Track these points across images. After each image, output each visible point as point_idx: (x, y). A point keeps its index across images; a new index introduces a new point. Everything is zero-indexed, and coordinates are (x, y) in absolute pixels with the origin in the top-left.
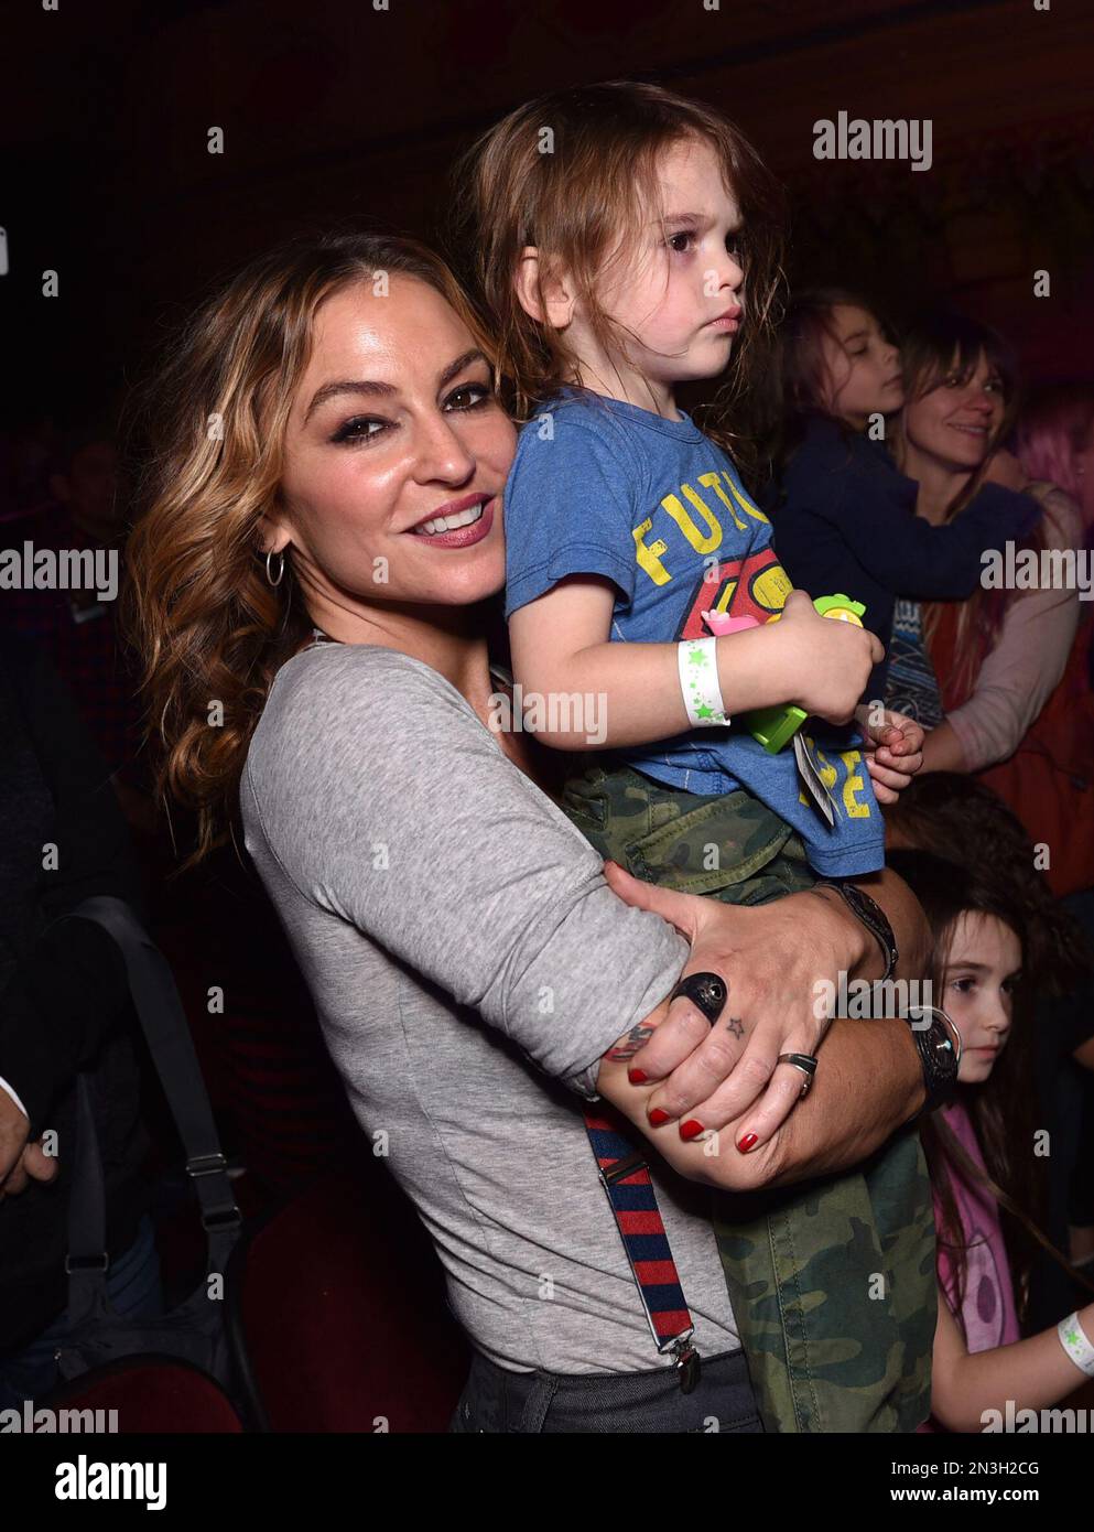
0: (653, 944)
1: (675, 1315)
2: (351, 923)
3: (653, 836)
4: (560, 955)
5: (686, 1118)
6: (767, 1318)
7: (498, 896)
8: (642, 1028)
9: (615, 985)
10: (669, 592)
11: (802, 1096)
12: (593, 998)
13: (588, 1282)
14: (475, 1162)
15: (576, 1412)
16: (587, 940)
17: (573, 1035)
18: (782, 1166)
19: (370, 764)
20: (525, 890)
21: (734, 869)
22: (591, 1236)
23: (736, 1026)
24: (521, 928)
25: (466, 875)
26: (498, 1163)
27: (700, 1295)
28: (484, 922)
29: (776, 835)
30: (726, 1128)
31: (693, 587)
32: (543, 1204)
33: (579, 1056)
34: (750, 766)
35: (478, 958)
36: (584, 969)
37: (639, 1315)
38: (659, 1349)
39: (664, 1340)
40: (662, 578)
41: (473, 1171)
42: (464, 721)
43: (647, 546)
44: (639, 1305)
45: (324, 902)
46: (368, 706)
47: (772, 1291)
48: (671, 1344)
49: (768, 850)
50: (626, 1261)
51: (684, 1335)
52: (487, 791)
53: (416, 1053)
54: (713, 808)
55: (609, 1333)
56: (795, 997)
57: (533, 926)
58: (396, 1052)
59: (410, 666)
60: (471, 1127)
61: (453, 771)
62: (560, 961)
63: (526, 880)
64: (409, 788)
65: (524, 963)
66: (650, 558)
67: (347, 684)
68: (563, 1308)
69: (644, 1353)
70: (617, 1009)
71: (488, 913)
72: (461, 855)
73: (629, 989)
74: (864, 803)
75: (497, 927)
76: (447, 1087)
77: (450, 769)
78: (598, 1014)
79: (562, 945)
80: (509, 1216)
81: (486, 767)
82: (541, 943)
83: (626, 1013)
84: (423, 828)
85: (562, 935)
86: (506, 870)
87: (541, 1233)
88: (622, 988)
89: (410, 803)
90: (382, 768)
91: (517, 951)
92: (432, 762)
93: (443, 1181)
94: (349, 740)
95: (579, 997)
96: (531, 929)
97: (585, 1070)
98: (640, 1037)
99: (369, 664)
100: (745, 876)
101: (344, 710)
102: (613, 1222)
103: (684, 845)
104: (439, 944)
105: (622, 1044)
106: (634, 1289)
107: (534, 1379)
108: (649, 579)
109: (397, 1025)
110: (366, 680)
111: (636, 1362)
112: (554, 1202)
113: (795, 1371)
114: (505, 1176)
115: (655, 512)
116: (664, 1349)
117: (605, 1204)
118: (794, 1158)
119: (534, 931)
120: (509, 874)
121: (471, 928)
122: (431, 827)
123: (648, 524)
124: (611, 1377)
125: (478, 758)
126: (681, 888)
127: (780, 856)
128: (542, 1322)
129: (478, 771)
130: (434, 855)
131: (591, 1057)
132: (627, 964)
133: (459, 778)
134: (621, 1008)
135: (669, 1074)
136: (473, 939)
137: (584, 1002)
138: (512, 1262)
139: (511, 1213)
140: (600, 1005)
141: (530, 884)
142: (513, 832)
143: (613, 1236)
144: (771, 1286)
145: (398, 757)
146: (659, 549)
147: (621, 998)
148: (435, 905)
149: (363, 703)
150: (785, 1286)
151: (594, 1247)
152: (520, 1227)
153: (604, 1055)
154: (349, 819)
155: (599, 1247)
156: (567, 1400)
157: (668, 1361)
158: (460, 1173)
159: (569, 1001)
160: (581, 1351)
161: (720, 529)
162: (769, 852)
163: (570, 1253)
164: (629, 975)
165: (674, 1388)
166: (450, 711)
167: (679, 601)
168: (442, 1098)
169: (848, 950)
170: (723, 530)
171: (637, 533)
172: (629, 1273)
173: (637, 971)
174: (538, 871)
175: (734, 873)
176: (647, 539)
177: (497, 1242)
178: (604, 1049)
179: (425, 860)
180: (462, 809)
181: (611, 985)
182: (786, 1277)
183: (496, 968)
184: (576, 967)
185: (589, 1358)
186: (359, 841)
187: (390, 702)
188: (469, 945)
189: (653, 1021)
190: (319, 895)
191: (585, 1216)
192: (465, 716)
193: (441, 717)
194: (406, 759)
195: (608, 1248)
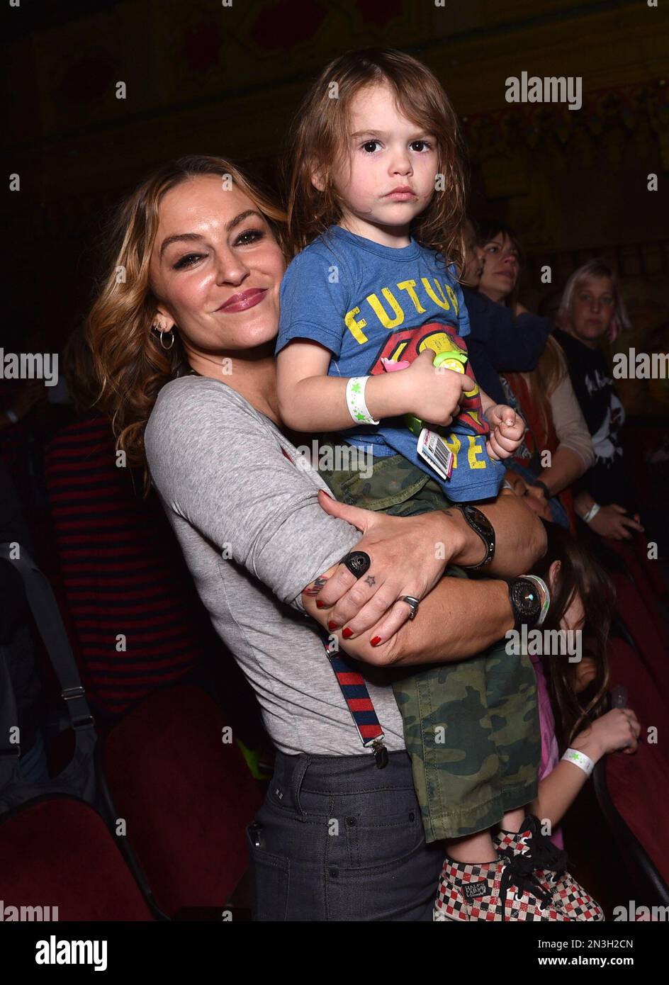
0: (332, 535)
1: (372, 727)
2: (187, 520)
3: (353, 478)
4: (280, 539)
5: (345, 627)
6: (415, 736)
7: (252, 508)
8: (321, 579)
9: (306, 556)
10: (366, 348)
11: (409, 618)
12: (295, 562)
13: (324, 709)
14: (262, 646)
15: (320, 775)
16: (295, 533)
17: (285, 582)
18: (400, 654)
19: (191, 440)
20: (266, 506)
21: (397, 496)
22: (325, 686)
23: (371, 580)
24: (262, 526)
25: (237, 498)
26: (274, 647)
27: (389, 721)
28: (244, 522)
29: (421, 477)
30: (365, 633)
31: (381, 345)
32: (298, 669)
33: (289, 593)
34: (402, 443)
35: (242, 540)
36: (293, 548)
37: (353, 727)
38: (364, 745)
39: (366, 740)
40: (363, 340)
41: (261, 651)
42: (246, 417)
43: (357, 322)
44: (351, 721)
45: (177, 511)
46: (192, 409)
47: (418, 722)
48: (371, 743)
49: (417, 485)
50: (344, 700)
51: (379, 738)
52: (251, 454)
53: (229, 590)
54: (383, 463)
55: (336, 733)
56: (412, 565)
57: (268, 524)
58: (220, 589)
59: (219, 388)
60: (258, 629)
61: (233, 443)
62: (280, 543)
63: (267, 500)
64: (210, 452)
65: (263, 544)
66: (356, 330)
67: (182, 398)
68: (314, 720)
69: (356, 746)
70: (307, 569)
71: (247, 517)
72: (234, 487)
73: (314, 558)
74: (482, 460)
75: (251, 525)
76: (246, 608)
77: (232, 442)
78: (297, 571)
79: (281, 535)
80: (281, 674)
81: (253, 441)
82: (271, 533)
83: (313, 571)
84: (216, 473)
85: (282, 530)
86: (257, 495)
87: (297, 684)
88: (311, 558)
89: (209, 460)
90: (197, 441)
91: (259, 536)
92: (222, 438)
93: (248, 656)
94: (181, 427)
95: (288, 562)
96: (267, 526)
97: (294, 600)
98: (319, 583)
99: (196, 387)
100: (403, 500)
101: (180, 411)
102: (336, 680)
103: (368, 484)
104: (224, 533)
105: (311, 587)
106: (349, 714)
107: (299, 758)
108: (355, 341)
109: (218, 575)
110: (193, 396)
111: (352, 750)
112: (303, 668)
113: (427, 764)
114: (278, 655)
115: (362, 303)
116: (367, 745)
117: (331, 670)
118: (408, 650)
119: (269, 527)
120: (258, 497)
121: (238, 526)
122: (220, 472)
123: (357, 310)
124: (338, 757)
125: (249, 436)
126: (368, 507)
127: (424, 489)
128: (303, 727)
129: (248, 443)
130: (221, 487)
131: (295, 593)
132: (315, 545)
133: (236, 447)
134: (310, 568)
135: (336, 603)
136: (239, 530)
137: (291, 564)
138: (285, 698)
139: (282, 674)
140: (299, 566)
141: (269, 502)
142: (263, 475)
143: (336, 687)
144: (418, 719)
145: (205, 436)
146: (362, 324)
147: (309, 563)
148: (221, 513)
149: (189, 408)
150: (425, 720)
151: (326, 692)
152: (287, 681)
153: (303, 592)
154: (182, 468)
155: (329, 693)
156: (316, 769)
157: (370, 751)
158: (255, 652)
159: (284, 564)
160: (323, 742)
161: (403, 315)
162: (418, 487)
163: (313, 695)
164: (315, 551)
165: (373, 765)
166: (238, 412)
167: (372, 354)
168: (244, 614)
169: (452, 543)
170: (405, 316)
171: (349, 315)
172: (346, 706)
173: (321, 549)
174: (274, 496)
175: (397, 499)
176: (356, 318)
177: (277, 688)
178: (301, 589)
179: (216, 490)
180: (236, 463)
181: (304, 556)
182: (426, 715)
183: (249, 546)
184: (289, 546)
185: (326, 746)
186: (187, 479)
187: (204, 407)
188: (237, 534)
189: (328, 575)
190: (174, 507)
191: (321, 676)
192: (246, 414)
193: (232, 415)
194: (209, 437)
195: (334, 693)
